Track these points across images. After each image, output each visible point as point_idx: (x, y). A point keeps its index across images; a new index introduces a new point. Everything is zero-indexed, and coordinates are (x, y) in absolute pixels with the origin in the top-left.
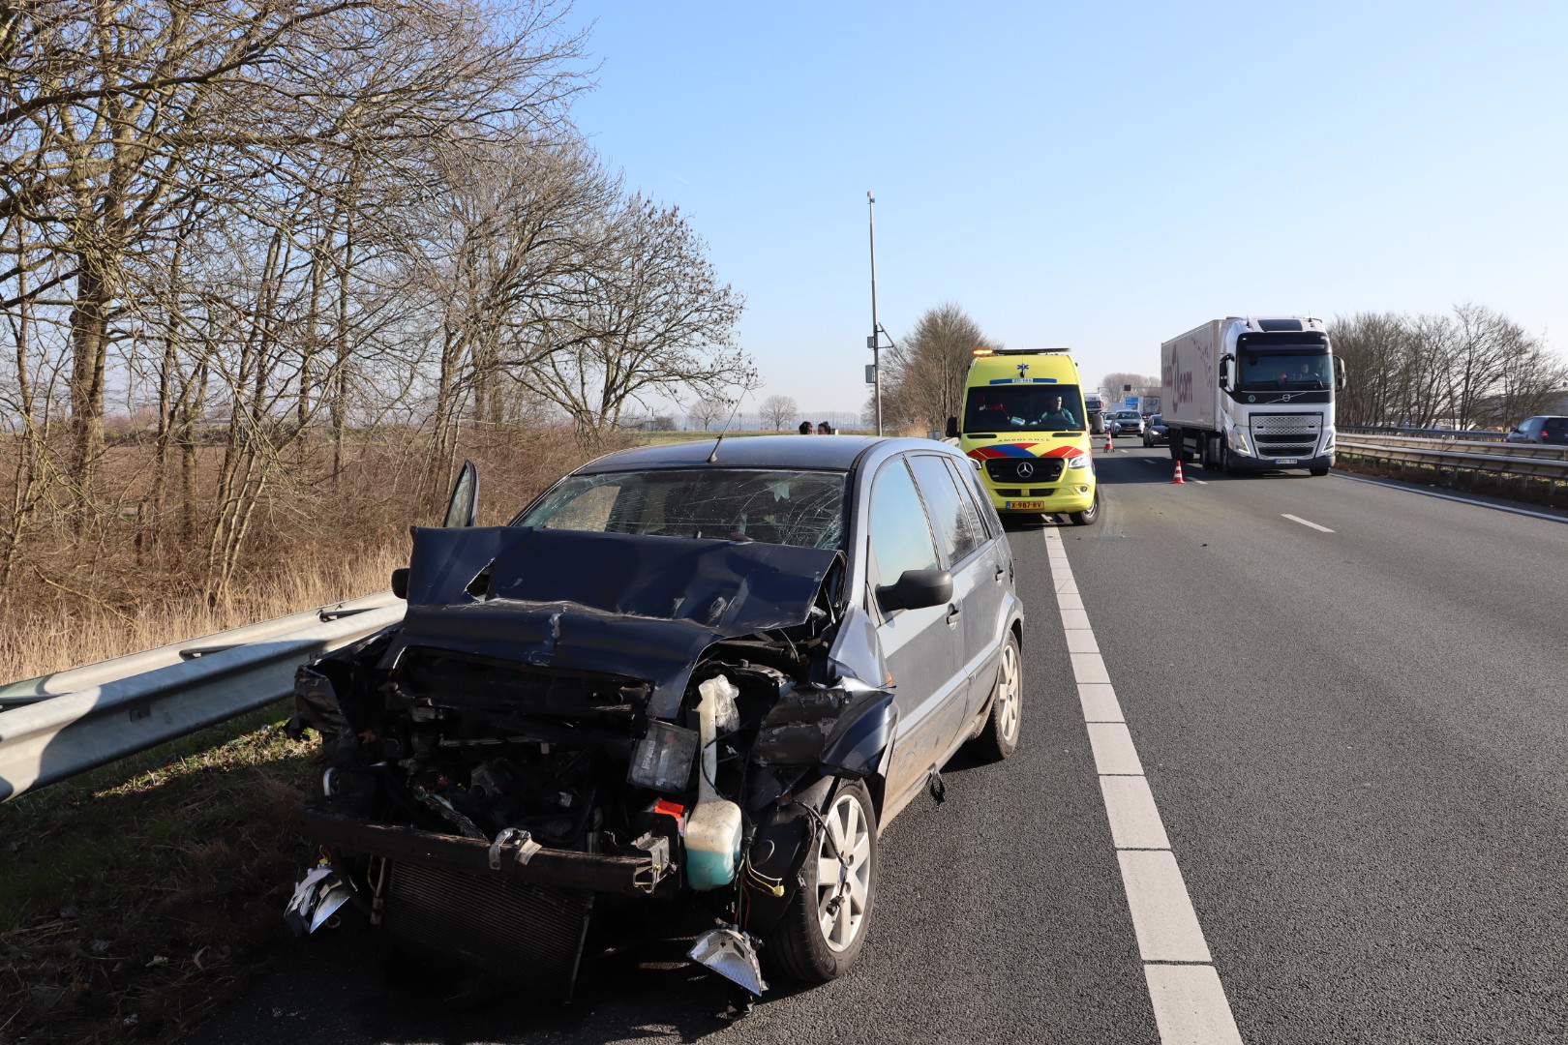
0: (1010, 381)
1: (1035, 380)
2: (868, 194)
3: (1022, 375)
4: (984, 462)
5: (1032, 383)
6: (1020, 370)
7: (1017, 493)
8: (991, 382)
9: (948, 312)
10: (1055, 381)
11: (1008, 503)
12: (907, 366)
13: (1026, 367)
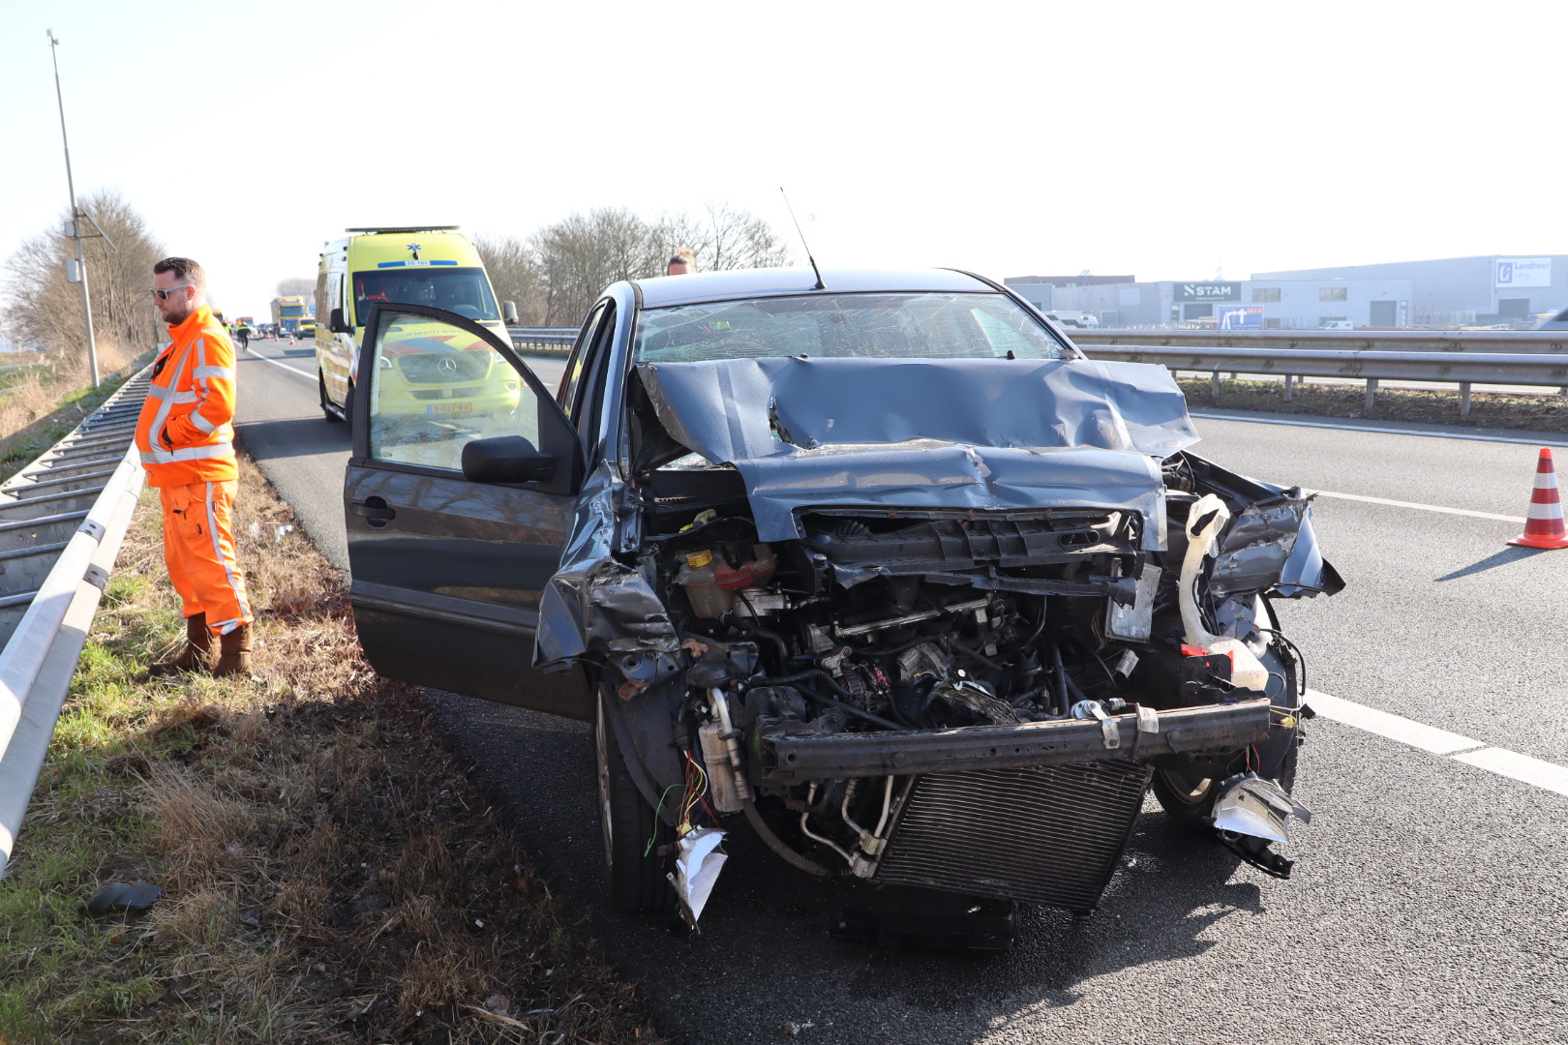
0: (403, 264)
1: (432, 263)
2: (49, 33)
3: (415, 256)
4: (396, 360)
5: (428, 266)
6: (412, 251)
7: (435, 395)
8: (380, 265)
9: (105, 197)
10: (455, 263)
11: (429, 407)
12: (50, 267)
13: (417, 247)
